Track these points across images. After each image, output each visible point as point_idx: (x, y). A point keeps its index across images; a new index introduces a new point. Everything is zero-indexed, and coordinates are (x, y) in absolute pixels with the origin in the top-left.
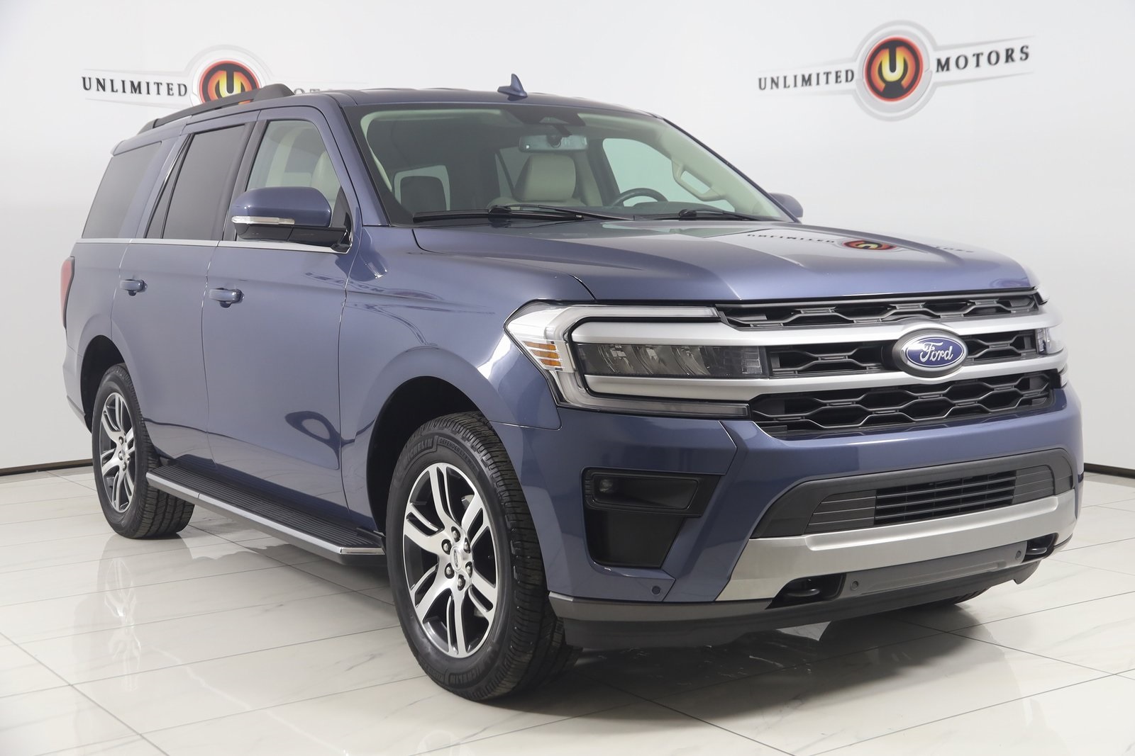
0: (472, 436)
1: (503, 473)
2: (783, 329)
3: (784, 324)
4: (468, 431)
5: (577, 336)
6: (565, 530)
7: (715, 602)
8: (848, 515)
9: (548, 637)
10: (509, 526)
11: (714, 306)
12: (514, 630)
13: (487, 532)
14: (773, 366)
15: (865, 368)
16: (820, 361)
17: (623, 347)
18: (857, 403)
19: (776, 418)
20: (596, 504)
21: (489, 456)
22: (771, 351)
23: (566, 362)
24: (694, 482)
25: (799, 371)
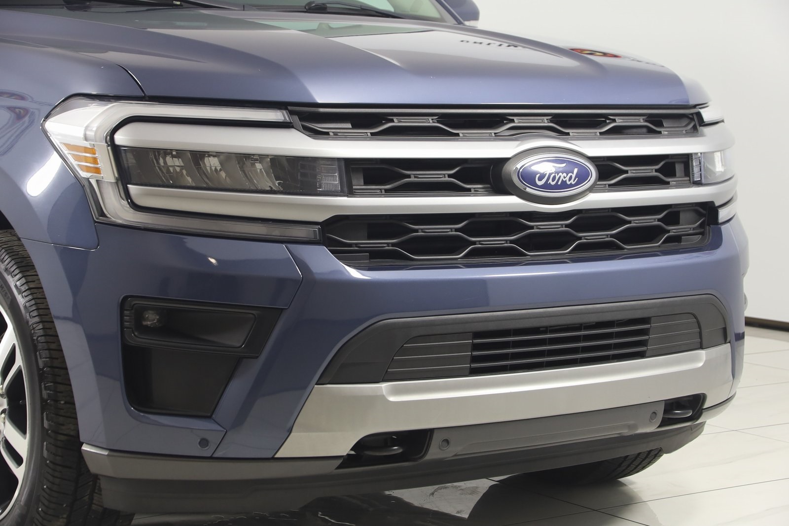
0: (7, 257)
1: (39, 301)
2: (371, 139)
3: (372, 134)
4: (3, 250)
5: (121, 138)
6: (100, 370)
7: (273, 459)
8: (438, 361)
9: (86, 498)
10: (41, 365)
11: (286, 109)
12: (43, 489)
13: (19, 373)
14: (354, 182)
15: (469, 190)
16: (412, 179)
17: (179, 153)
18: (457, 230)
19: (356, 244)
20: (138, 340)
21: (23, 280)
22: (351, 165)
23: (108, 173)
24: (251, 315)
25: (387, 191)
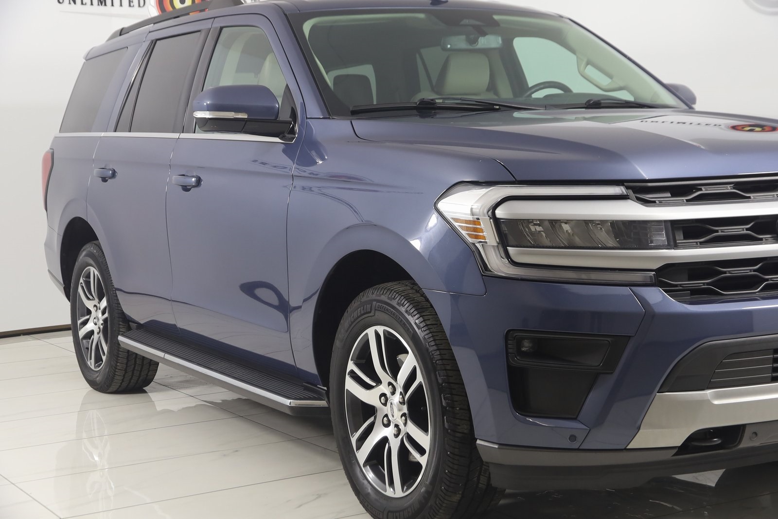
0: (406, 302)
1: (435, 334)
2: (686, 205)
3: (687, 201)
4: (403, 297)
5: (500, 213)
6: (490, 385)
7: (626, 449)
8: (748, 372)
9: (475, 479)
10: (440, 381)
11: (623, 185)
12: (446, 473)
13: (420, 386)
14: (677, 238)
15: (761, 239)
16: (720, 233)
17: (541, 222)
18: (755, 271)
19: (680, 285)
20: (518, 361)
21: (421, 319)
22: (675, 225)
23: (490, 236)
24: (607, 342)
25: (701, 243)
